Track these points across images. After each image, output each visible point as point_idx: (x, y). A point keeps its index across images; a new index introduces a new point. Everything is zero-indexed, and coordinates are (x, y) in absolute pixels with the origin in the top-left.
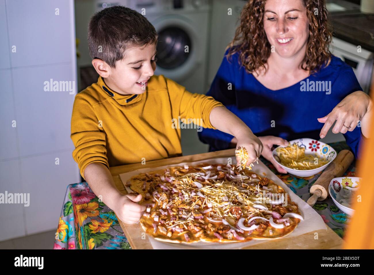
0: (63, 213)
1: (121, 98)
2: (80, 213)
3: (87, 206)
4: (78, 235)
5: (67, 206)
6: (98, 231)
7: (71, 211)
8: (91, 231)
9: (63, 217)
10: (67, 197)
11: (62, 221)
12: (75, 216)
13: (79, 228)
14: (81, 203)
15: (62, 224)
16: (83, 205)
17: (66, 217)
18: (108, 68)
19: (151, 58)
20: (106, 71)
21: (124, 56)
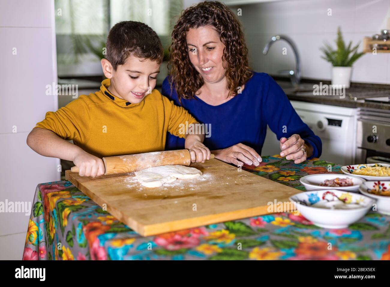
0: (33, 214)
1: (121, 101)
2: (52, 197)
3: (59, 193)
4: (49, 227)
5: (37, 206)
6: (72, 204)
7: (40, 212)
8: (65, 204)
9: (33, 218)
10: (36, 197)
11: (32, 222)
12: (46, 207)
13: (51, 216)
14: (52, 192)
15: (33, 226)
16: (54, 193)
17: (36, 218)
18: (112, 70)
19: (150, 75)
20: (110, 73)
21: (125, 62)
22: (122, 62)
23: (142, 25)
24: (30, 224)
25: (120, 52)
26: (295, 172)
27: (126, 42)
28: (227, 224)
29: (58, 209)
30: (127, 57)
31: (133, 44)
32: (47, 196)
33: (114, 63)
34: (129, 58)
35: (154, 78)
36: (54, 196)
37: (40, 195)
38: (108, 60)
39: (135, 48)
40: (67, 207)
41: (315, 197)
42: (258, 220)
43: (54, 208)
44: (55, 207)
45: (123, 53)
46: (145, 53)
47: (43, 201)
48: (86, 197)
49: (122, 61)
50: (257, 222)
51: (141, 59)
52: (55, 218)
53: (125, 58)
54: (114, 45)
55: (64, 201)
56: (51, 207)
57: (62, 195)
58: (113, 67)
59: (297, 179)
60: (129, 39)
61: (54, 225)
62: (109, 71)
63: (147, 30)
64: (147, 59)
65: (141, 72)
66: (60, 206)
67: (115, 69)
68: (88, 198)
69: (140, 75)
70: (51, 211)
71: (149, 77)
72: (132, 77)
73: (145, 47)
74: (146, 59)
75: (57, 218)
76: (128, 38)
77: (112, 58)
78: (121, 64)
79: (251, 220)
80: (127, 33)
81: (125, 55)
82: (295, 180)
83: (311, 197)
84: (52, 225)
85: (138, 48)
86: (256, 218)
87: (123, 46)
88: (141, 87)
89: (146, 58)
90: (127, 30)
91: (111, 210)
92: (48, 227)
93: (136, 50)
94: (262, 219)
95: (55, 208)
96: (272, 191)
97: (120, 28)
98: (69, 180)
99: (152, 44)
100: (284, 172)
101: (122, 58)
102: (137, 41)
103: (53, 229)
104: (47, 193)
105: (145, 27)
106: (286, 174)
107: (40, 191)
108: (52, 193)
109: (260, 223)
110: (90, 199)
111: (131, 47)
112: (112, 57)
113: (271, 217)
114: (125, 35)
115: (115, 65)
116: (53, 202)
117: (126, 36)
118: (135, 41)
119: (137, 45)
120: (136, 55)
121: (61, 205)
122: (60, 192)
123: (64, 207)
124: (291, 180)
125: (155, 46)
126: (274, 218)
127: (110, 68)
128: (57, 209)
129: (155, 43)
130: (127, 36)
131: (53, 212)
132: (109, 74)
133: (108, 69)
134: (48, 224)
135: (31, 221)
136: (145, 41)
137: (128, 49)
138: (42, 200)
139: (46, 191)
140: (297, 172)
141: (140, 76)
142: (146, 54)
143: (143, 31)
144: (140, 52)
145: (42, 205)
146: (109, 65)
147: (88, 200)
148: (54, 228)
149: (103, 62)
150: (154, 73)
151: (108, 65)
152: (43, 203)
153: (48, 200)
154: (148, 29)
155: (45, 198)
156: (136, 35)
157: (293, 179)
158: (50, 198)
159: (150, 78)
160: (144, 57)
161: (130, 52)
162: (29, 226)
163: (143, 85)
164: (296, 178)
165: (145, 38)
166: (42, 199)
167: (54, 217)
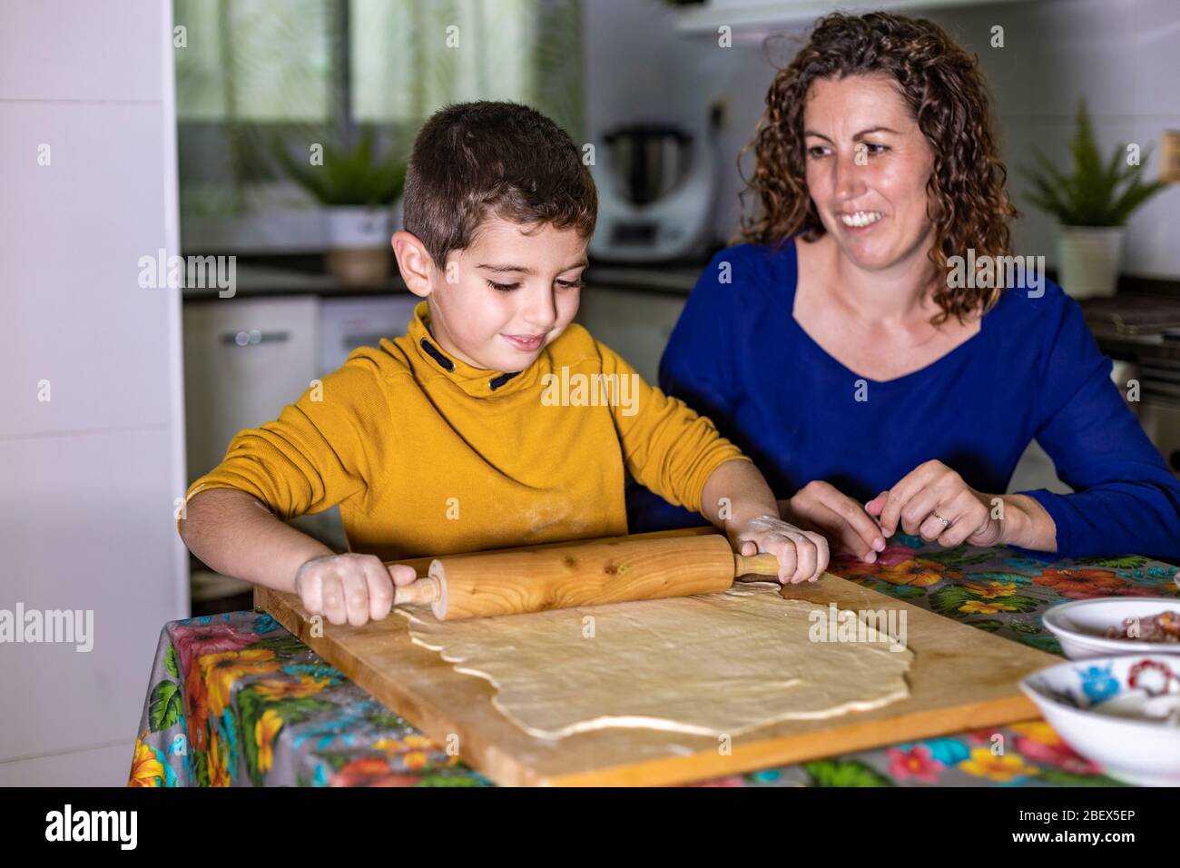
0: (148, 721)
1: (475, 376)
2: (218, 671)
3: (239, 657)
4: (206, 769)
5: (162, 697)
6: (286, 695)
7: (173, 715)
8: (263, 696)
9: (149, 734)
10: (160, 664)
11: (145, 748)
12: (194, 702)
13: (213, 732)
14: (216, 651)
15: (146, 760)
16: (223, 654)
17: (156, 735)
18: (430, 269)
19: (558, 275)
20: (424, 277)
21: (473, 239)
22: (461, 242)
23: (522, 113)
24: (137, 755)
25: (454, 208)
26: (1013, 586)
27: (470, 173)
28: (813, 769)
29: (241, 710)
30: (477, 224)
31: (496, 176)
32: (200, 666)
33: (435, 245)
34: (484, 225)
35: (572, 285)
36: (224, 664)
37: (174, 659)
38: (414, 235)
39: (503, 191)
40: (270, 704)
41: (1105, 677)
42: (914, 755)
43: (226, 707)
44: (228, 702)
45: (463, 211)
46: (537, 205)
47: (183, 681)
48: (332, 671)
49: (460, 238)
50: (914, 764)
51: (526, 228)
52: (229, 740)
53: (472, 224)
54: (433, 186)
55: (262, 685)
56: (217, 705)
57: (250, 663)
58: (434, 258)
59: (1024, 606)
60: (479, 163)
61: (226, 763)
62: (422, 271)
63: (538, 126)
64: (544, 225)
65: (528, 267)
66: (246, 703)
67: (441, 263)
68: (339, 673)
69: (523, 279)
70: (216, 714)
71: (554, 281)
72: (498, 287)
73: (534, 185)
74: (540, 225)
75: (235, 741)
76: (476, 158)
77: (429, 229)
78: (459, 247)
79: (894, 756)
80: (471, 144)
81: (472, 215)
82: (1018, 611)
83: (1090, 680)
84: (220, 760)
85: (512, 189)
86: (906, 749)
87: (463, 188)
88: (529, 317)
89: (543, 223)
90: (472, 133)
91: (420, 717)
92: (202, 767)
93: (505, 198)
94: (928, 751)
95: (230, 707)
96: (954, 656)
97: (447, 128)
98: (268, 611)
99: (559, 173)
100: (977, 585)
101: (461, 227)
102: (507, 167)
103: (223, 776)
104: (197, 656)
105: (530, 119)
106: (987, 592)
107: (173, 646)
108: (215, 655)
109: (924, 768)
110: (343, 679)
111: (490, 188)
112: (427, 225)
113: (958, 748)
114: (465, 149)
115: (440, 252)
116: (222, 687)
117: (468, 152)
118: (500, 167)
119: (509, 179)
120: (507, 212)
121: (250, 697)
122: (242, 653)
123: (259, 707)
124: (1008, 611)
125: (568, 180)
126: (968, 749)
127: (423, 262)
128: (236, 709)
129: (568, 167)
130: (475, 153)
131: (222, 720)
132: (422, 282)
133: (415, 264)
134: (201, 759)
135: (142, 744)
136: (535, 165)
137: (481, 196)
138: (178, 677)
139: (195, 647)
140: (1022, 586)
141: (526, 283)
142: (540, 209)
143: (525, 133)
144: (519, 203)
145: (178, 693)
146: (419, 250)
147: (337, 682)
148: (228, 773)
149: (397, 242)
150: (571, 268)
151: (418, 252)
152: (185, 686)
153: (203, 680)
154: (542, 124)
155: (193, 671)
156: (502, 148)
157: (1014, 609)
158: (209, 671)
159: (557, 284)
160: (533, 220)
161: (486, 207)
162: (135, 761)
163: (534, 312)
164: (1022, 605)
165: (535, 156)
166: (181, 672)
167: (228, 736)
